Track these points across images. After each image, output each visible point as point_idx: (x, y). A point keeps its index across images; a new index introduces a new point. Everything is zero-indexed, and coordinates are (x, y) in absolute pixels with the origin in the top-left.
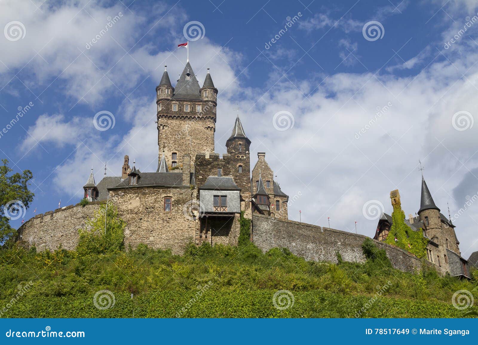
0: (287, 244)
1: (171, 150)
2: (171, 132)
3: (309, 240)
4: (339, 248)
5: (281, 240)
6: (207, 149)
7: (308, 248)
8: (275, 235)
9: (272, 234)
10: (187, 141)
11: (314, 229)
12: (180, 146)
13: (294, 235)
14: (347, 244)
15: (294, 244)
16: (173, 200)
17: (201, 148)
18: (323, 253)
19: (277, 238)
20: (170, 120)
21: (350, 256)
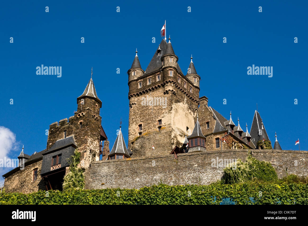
0: (130, 181)
1: (138, 123)
2: (138, 108)
3: (157, 171)
4: (195, 170)
5: (122, 179)
6: (165, 111)
7: (155, 179)
8: (117, 176)
9: (112, 176)
10: (149, 110)
11: (164, 159)
12: (144, 117)
13: (138, 171)
14: (207, 164)
15: (138, 179)
16: (38, 170)
17: (160, 112)
18: (173, 180)
19: (118, 179)
20: (137, 97)
21: (210, 175)
